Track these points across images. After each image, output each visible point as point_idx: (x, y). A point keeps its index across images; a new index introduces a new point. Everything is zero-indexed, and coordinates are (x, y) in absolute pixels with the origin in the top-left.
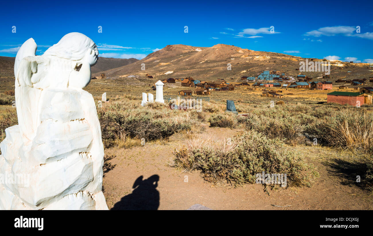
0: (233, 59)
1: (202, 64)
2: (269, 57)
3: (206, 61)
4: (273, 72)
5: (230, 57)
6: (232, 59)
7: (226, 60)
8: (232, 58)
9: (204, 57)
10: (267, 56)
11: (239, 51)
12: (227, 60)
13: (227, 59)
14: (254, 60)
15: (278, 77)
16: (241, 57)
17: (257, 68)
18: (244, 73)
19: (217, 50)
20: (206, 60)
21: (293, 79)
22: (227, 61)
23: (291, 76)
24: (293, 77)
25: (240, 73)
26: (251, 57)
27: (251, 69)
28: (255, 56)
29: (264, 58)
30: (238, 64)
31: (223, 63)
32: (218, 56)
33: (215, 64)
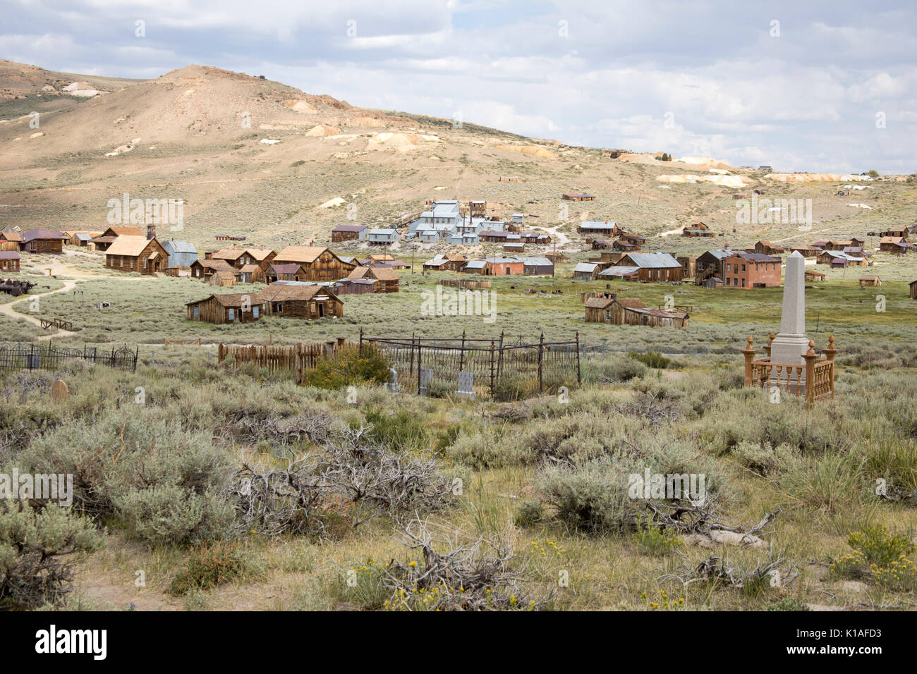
0: (272, 142)
1: (122, 161)
2: (436, 139)
3: (137, 146)
4: (473, 206)
5: (255, 132)
6: (264, 141)
7: (237, 148)
8: (265, 135)
9: (127, 125)
10: (426, 134)
11: (293, 104)
12: (242, 146)
13: (243, 142)
14: (369, 148)
15: (498, 229)
16: (307, 134)
17: (394, 189)
18: (334, 208)
19: (190, 97)
20: (136, 141)
21: (563, 238)
22: (242, 150)
23: (551, 225)
24: (560, 230)
25: (316, 210)
26: (354, 136)
27: (364, 191)
28: (375, 133)
29: (415, 143)
30: (296, 165)
31: (228, 157)
32: (197, 125)
33: (188, 164)
